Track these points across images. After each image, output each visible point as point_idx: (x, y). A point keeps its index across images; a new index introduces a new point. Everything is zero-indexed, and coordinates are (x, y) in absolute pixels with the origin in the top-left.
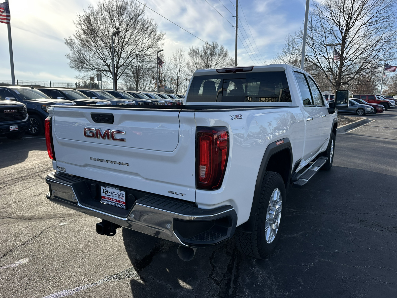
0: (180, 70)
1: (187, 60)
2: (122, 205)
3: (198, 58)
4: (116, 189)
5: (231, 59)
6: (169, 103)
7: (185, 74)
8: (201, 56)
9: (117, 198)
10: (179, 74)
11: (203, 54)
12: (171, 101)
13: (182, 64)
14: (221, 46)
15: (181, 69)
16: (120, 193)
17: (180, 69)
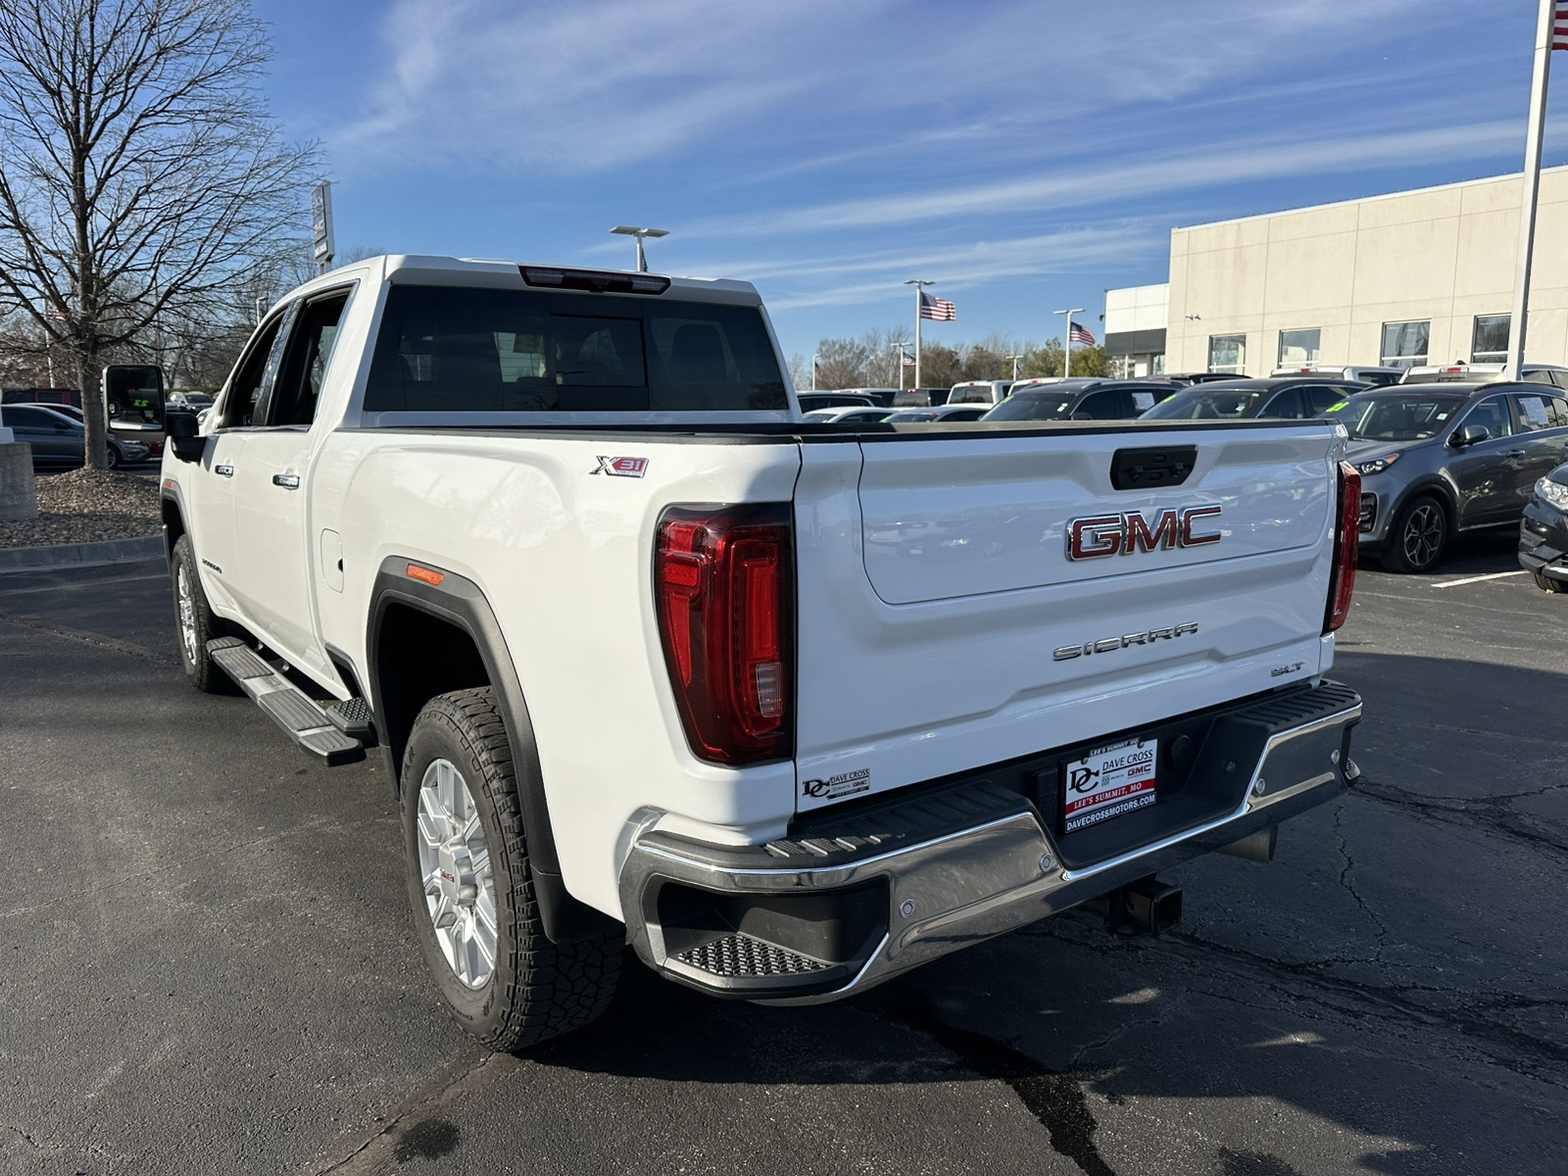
2: (1144, 795)
4: (1128, 745)
9: (1121, 780)
16: (1143, 750)
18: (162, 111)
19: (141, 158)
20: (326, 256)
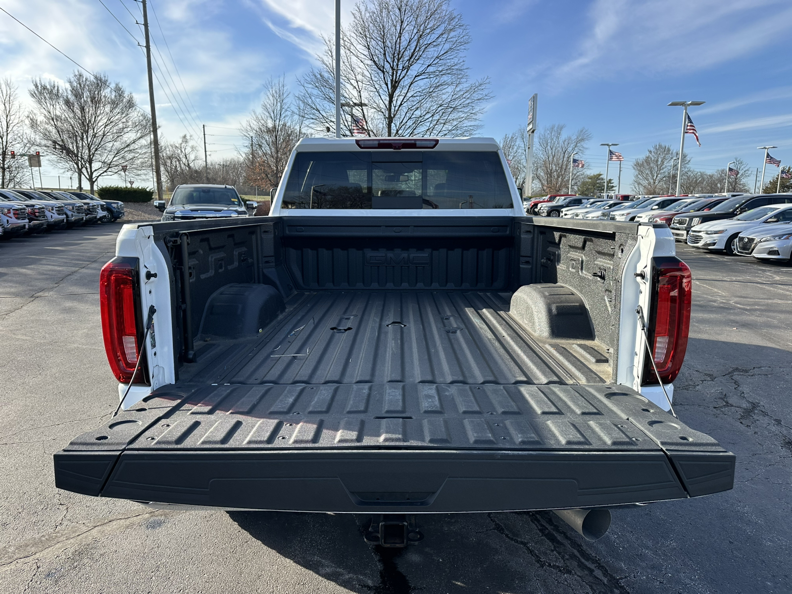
0: (7, 131)
1: (27, 109)
3: (58, 107)
5: (142, 115)
6: (9, 210)
7: (26, 141)
8: (67, 102)
10: (7, 142)
11: (72, 98)
12: (13, 206)
13: (12, 118)
14: (117, 85)
15: (10, 129)
17: (7, 127)
18: (424, 73)
19: (414, 95)
20: (532, 130)
